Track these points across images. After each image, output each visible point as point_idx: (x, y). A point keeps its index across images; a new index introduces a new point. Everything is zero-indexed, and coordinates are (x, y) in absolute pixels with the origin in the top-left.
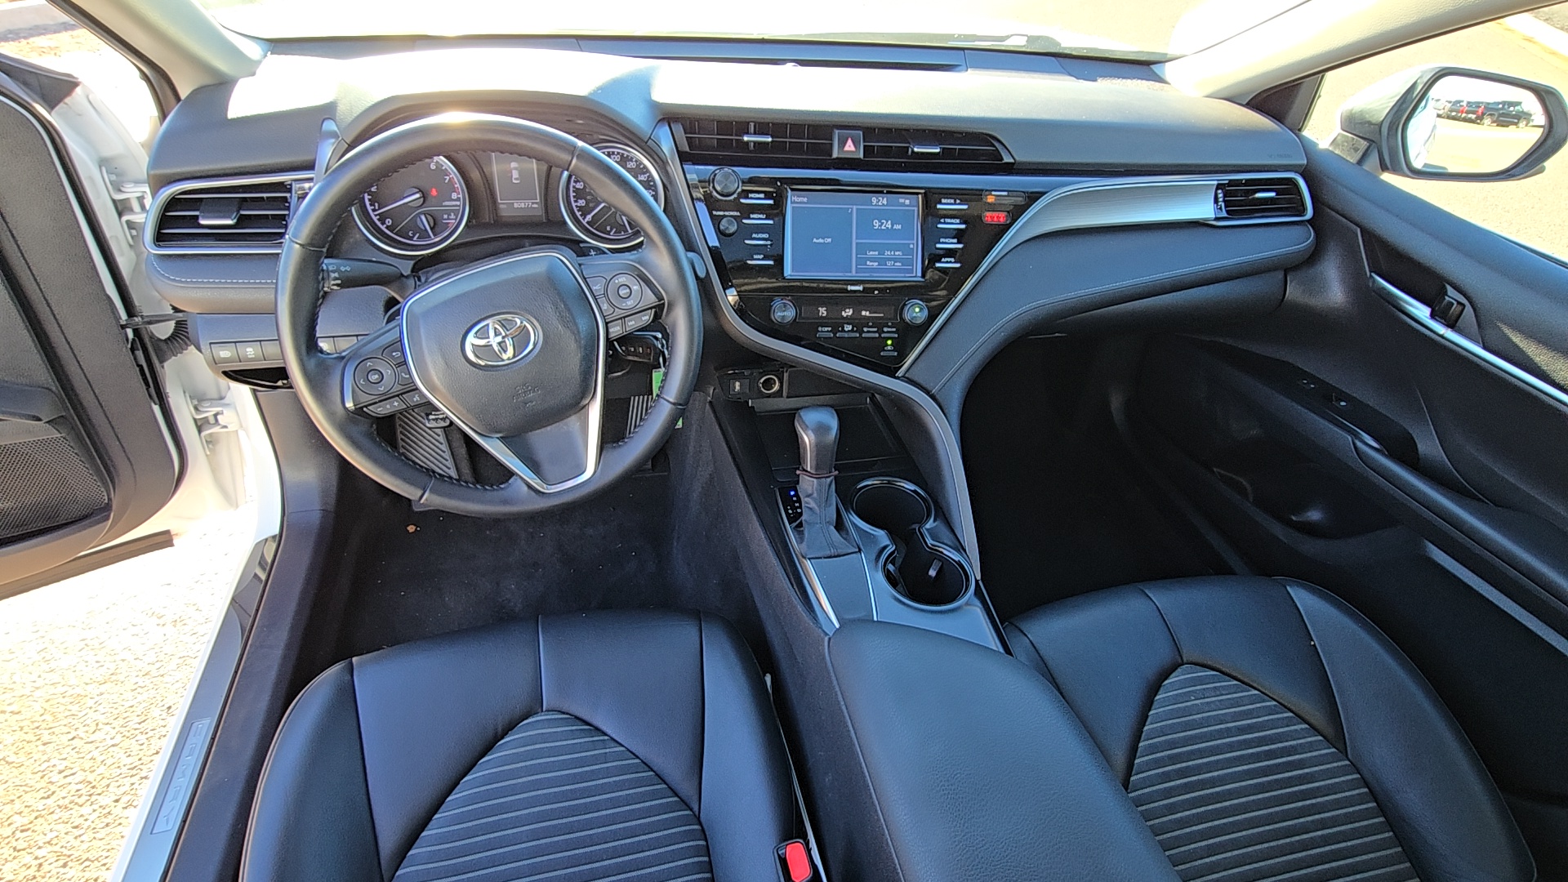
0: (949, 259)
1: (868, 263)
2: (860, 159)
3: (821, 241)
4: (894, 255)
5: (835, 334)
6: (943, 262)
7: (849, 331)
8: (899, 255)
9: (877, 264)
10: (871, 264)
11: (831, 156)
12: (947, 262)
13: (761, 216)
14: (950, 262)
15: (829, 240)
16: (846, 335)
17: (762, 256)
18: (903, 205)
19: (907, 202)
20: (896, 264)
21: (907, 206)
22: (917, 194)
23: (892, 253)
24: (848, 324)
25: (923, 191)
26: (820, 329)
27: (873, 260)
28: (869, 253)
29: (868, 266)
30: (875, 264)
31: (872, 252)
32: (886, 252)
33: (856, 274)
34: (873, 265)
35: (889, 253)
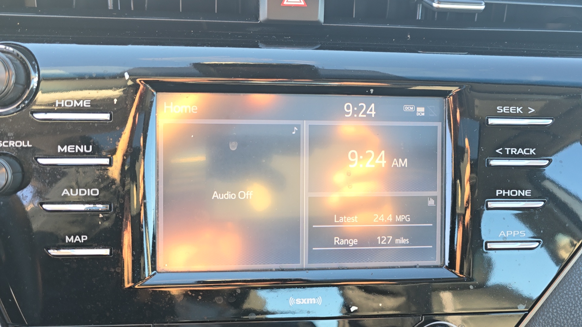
2: (318, 22)
3: (229, 196)
4: (394, 221)
8: (404, 222)
9: (354, 242)
10: (343, 242)
11: (257, 17)
13: (82, 149)
15: (249, 194)
17: (84, 238)
18: (413, 116)
19: (421, 110)
21: (421, 119)
22: (444, 94)
23: (390, 218)
25: (455, 89)
28: (338, 219)
29: (337, 246)
30: (351, 242)
31: (343, 217)
32: (376, 216)
33: (308, 263)
34: (348, 244)
35: (383, 218)
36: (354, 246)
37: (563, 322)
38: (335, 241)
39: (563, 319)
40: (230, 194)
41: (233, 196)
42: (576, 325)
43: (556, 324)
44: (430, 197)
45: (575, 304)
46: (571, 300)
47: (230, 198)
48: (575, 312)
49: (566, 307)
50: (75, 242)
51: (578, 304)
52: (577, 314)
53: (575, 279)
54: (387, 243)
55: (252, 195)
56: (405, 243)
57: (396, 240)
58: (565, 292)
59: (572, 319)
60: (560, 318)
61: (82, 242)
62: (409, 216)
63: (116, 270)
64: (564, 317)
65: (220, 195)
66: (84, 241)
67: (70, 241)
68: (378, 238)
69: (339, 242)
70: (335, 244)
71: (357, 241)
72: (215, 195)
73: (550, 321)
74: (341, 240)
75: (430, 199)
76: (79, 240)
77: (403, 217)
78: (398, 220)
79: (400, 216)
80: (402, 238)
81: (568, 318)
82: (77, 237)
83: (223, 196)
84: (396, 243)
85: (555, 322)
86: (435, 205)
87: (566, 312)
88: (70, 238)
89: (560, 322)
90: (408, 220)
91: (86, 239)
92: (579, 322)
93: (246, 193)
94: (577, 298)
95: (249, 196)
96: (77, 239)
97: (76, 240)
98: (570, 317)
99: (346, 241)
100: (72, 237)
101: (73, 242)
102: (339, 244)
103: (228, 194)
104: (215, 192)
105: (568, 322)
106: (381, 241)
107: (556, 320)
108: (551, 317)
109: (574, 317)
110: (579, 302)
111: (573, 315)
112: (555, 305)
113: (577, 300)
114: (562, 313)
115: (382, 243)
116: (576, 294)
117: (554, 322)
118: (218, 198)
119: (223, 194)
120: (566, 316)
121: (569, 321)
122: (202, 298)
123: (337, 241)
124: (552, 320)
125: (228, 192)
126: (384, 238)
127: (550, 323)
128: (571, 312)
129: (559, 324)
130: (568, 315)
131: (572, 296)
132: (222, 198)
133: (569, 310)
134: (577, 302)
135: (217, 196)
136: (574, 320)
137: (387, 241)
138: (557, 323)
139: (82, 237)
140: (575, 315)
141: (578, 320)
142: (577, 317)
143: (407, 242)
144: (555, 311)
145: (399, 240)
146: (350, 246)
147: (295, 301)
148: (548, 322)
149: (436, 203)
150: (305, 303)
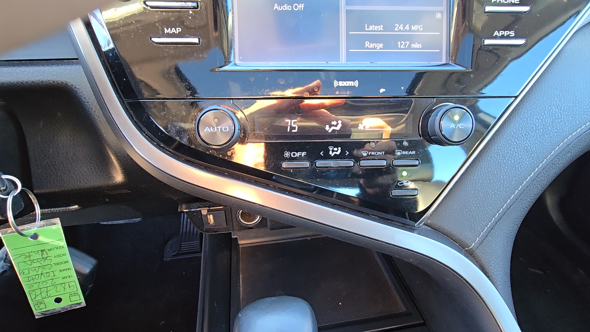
0: (506, 33)
1: (367, 44)
3: (286, 7)
4: (410, 30)
5: (312, 163)
6: (496, 38)
7: (336, 157)
8: (418, 31)
9: (381, 45)
10: (372, 46)
12: (502, 37)
14: (508, 37)
15: (301, 6)
16: (332, 163)
17: (179, 30)
20: (413, 46)
23: (407, 28)
24: (336, 145)
26: (287, 154)
27: (374, 39)
28: (368, 28)
29: (368, 48)
30: (378, 45)
31: (372, 26)
32: (397, 26)
33: (346, 61)
34: (375, 47)
35: (402, 27)
36: (380, 49)
37: (535, 121)
38: (366, 45)
39: (535, 119)
40: (287, 6)
41: (290, 8)
42: (545, 124)
43: (530, 123)
44: (438, 11)
45: (544, 108)
46: (541, 105)
47: (287, 9)
48: (545, 114)
49: (537, 110)
50: (172, 33)
51: (547, 108)
52: (546, 116)
53: (544, 90)
54: (405, 47)
55: (303, 8)
56: (419, 47)
57: (412, 45)
58: (537, 98)
59: (542, 119)
60: (533, 118)
61: (178, 33)
62: (422, 26)
63: (204, 56)
64: (536, 118)
65: (279, 6)
66: (179, 32)
67: (168, 32)
68: (398, 43)
69: (369, 45)
70: (366, 47)
71: (382, 45)
72: (276, 7)
73: (525, 119)
74: (370, 44)
75: (437, 13)
76: (175, 31)
77: (417, 27)
78: (414, 29)
79: (415, 26)
80: (417, 43)
81: (539, 118)
82: (173, 29)
83: (282, 8)
84: (412, 47)
85: (530, 121)
86: (441, 18)
87: (537, 113)
88: (168, 30)
89: (533, 121)
90: (421, 29)
91: (180, 30)
92: (547, 122)
93: (299, 5)
94: (545, 104)
95: (301, 8)
96: (174, 30)
97: (172, 31)
98: (540, 118)
99: (374, 45)
100: (170, 29)
101: (170, 33)
102: (369, 47)
103: (285, 6)
104: (276, 4)
105: (538, 122)
106: (401, 45)
107: (530, 119)
108: (526, 117)
109: (543, 118)
110: (547, 106)
111: (543, 116)
112: (529, 108)
113: (546, 105)
114: (534, 114)
115: (402, 47)
116: (545, 101)
117: (528, 121)
118: (278, 9)
119: (282, 6)
120: (537, 116)
121: (540, 121)
122: (269, 80)
123: (368, 45)
124: (527, 119)
125: (285, 4)
126: (403, 43)
127: (526, 121)
128: (541, 114)
129: (532, 122)
130: (539, 116)
131: (542, 102)
132: (281, 9)
133: (540, 112)
134: (546, 106)
135: (277, 8)
136: (543, 120)
137: (405, 45)
138: (531, 121)
139: (177, 29)
140: (544, 117)
141: (546, 120)
142: (546, 118)
143: (420, 46)
144: (529, 112)
145: (414, 45)
146: (377, 48)
147: (338, 84)
148: (524, 121)
149: (442, 16)
150: (346, 85)
